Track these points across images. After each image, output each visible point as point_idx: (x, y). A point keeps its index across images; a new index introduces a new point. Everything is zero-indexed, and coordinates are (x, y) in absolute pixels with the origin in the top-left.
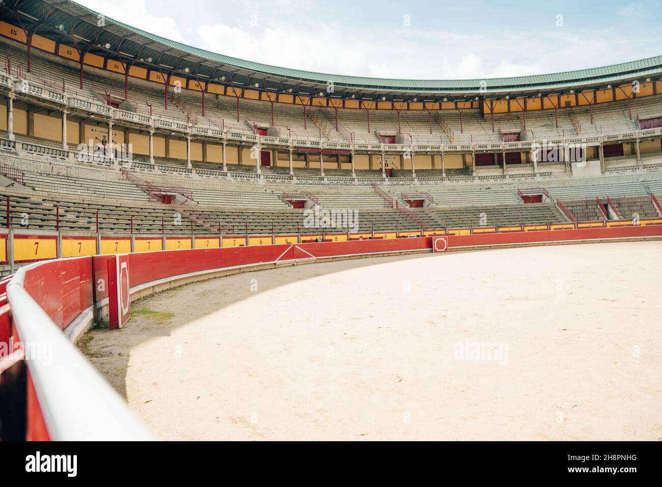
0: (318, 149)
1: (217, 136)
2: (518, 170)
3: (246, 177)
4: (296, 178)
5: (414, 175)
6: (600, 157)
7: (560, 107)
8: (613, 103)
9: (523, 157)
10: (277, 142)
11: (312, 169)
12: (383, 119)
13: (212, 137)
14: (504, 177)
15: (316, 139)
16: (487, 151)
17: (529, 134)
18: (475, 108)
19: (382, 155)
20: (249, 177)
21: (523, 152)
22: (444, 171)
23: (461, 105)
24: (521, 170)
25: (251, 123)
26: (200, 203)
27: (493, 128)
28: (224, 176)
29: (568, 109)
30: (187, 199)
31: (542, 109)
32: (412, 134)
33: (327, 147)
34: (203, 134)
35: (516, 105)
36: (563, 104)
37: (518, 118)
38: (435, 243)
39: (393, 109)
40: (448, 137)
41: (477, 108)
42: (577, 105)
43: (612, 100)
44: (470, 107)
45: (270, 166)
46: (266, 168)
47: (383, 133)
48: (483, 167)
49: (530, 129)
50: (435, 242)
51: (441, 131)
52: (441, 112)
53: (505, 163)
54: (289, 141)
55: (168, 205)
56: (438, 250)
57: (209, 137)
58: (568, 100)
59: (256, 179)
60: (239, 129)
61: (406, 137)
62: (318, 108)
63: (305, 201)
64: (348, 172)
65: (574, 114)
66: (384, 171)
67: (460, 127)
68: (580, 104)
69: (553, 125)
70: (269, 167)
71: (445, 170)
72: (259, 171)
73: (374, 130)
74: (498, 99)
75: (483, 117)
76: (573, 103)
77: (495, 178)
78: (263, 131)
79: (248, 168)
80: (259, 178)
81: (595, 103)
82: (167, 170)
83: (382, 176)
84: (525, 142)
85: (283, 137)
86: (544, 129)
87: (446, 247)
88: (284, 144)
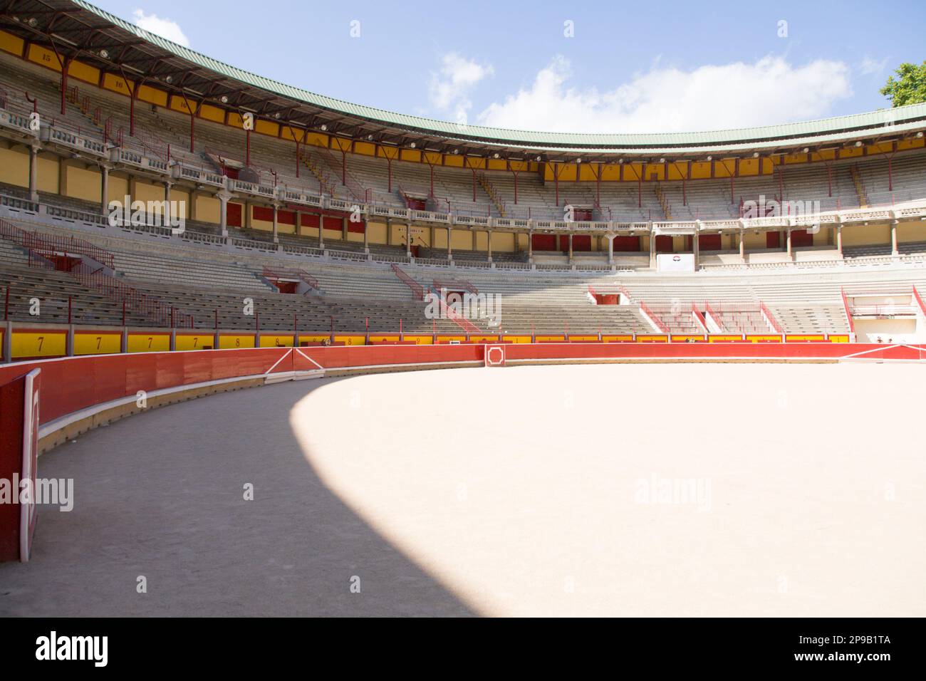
0: (317, 207)
1: (157, 171)
2: (588, 259)
3: (204, 240)
4: (282, 248)
5: (450, 256)
6: (695, 250)
7: (644, 181)
8: (710, 180)
9: (594, 242)
10: (255, 191)
11: (305, 237)
12: (407, 173)
13: (147, 171)
14: (570, 268)
15: (314, 194)
16: (549, 231)
17: (605, 213)
18: (532, 172)
19: (407, 226)
20: (208, 241)
21: (594, 237)
22: (490, 255)
23: (515, 165)
24: (592, 259)
25: (216, 158)
26: (126, 274)
27: (557, 200)
28: (167, 234)
29: (654, 183)
30: (102, 266)
31: (621, 180)
32: (450, 199)
33: (331, 207)
34: (132, 163)
35: (587, 173)
36: (648, 177)
37: (589, 190)
38: (487, 354)
39: (422, 162)
40: (497, 208)
41: (535, 172)
42: (666, 179)
43: (710, 176)
44: (526, 170)
45: (240, 226)
46: (234, 228)
47: (410, 194)
48: (540, 252)
49: (605, 205)
50: (489, 352)
51: (488, 198)
52: (487, 173)
53: (571, 249)
54: (275, 192)
55: (66, 274)
56: (492, 363)
57: (143, 170)
58: (654, 171)
59: (219, 244)
60: (193, 164)
61: (442, 202)
62: (316, 149)
63: (296, 283)
64: (358, 246)
65: (662, 191)
66: (409, 249)
67: (514, 196)
68: (669, 178)
69: (634, 203)
70: (239, 228)
71: (493, 252)
72: (225, 233)
73: (397, 189)
74: (565, 162)
75: (543, 185)
76: (661, 176)
77: (557, 268)
78: (233, 173)
79: (205, 227)
80: (225, 243)
81: (689, 179)
82: (64, 216)
83: (406, 255)
84: (600, 223)
85: (265, 184)
86: (623, 208)
87: (502, 360)
88: (266, 195)
